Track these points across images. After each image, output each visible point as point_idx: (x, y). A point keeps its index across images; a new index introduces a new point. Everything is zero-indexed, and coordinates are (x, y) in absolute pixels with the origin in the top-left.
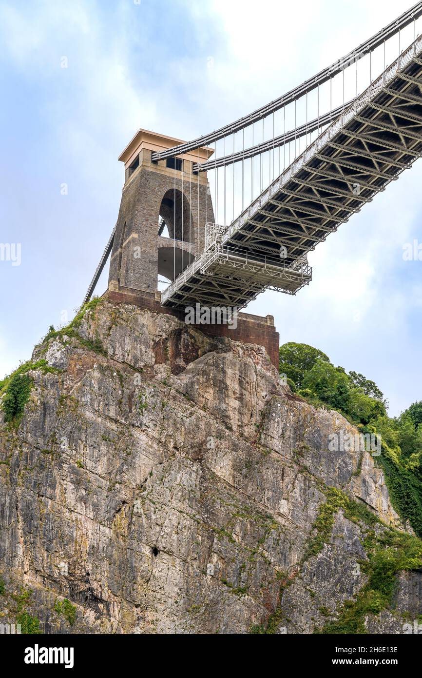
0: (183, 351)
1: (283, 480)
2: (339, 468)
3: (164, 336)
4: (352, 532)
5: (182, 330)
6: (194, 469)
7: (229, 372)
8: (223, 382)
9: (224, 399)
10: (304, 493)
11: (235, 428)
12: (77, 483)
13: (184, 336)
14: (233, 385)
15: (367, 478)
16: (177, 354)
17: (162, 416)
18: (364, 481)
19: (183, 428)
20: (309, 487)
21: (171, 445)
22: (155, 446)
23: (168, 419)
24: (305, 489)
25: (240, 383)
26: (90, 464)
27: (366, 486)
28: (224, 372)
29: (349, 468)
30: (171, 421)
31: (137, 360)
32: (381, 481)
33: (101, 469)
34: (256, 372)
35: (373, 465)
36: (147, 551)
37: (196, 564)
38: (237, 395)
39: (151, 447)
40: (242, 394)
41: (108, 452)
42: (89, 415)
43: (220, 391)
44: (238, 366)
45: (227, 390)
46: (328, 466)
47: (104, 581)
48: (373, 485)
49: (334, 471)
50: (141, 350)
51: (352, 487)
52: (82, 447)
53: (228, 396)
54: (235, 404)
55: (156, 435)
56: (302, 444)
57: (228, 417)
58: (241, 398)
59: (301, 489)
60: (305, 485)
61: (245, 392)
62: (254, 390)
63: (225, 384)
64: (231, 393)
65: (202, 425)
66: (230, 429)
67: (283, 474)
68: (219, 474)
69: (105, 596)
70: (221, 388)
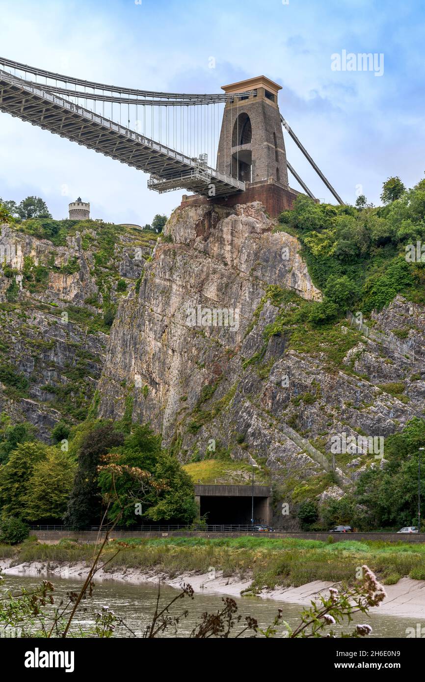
0: (213, 223)
1: (241, 289)
2: (279, 270)
3: (202, 218)
4: (272, 313)
5: (211, 211)
6: (196, 298)
7: (225, 229)
8: (222, 237)
9: (223, 247)
10: (253, 295)
11: (229, 263)
12: (149, 321)
13: (213, 214)
14: (227, 237)
15: (297, 272)
16: (210, 227)
17: (183, 272)
18: (293, 274)
19: (194, 275)
20: (257, 289)
21: (189, 287)
22: (181, 290)
23: (186, 272)
24: (253, 292)
25: (232, 234)
26: (155, 309)
27: (294, 277)
28: (222, 231)
29: (286, 268)
30: (188, 273)
31: (186, 239)
32: (306, 271)
33: (159, 310)
34: (241, 223)
35: (301, 261)
36: (170, 352)
37: (186, 354)
38: (230, 242)
39: (179, 291)
40: (232, 241)
41: (162, 299)
42: (157, 281)
43: (221, 243)
44: (230, 224)
45: (224, 241)
46: (271, 271)
47: (157, 373)
48: (300, 275)
49: (275, 273)
50: (188, 232)
51: (287, 280)
52: (153, 300)
53: (225, 245)
54: (228, 248)
55: (180, 283)
56: (258, 262)
57: (224, 258)
58: (231, 244)
59: (250, 292)
60: (253, 289)
61: (234, 238)
62: (241, 235)
63: (223, 238)
64: (226, 243)
65: (205, 269)
66: (226, 265)
67: (241, 287)
68: (209, 297)
69: (157, 380)
70: (221, 240)
